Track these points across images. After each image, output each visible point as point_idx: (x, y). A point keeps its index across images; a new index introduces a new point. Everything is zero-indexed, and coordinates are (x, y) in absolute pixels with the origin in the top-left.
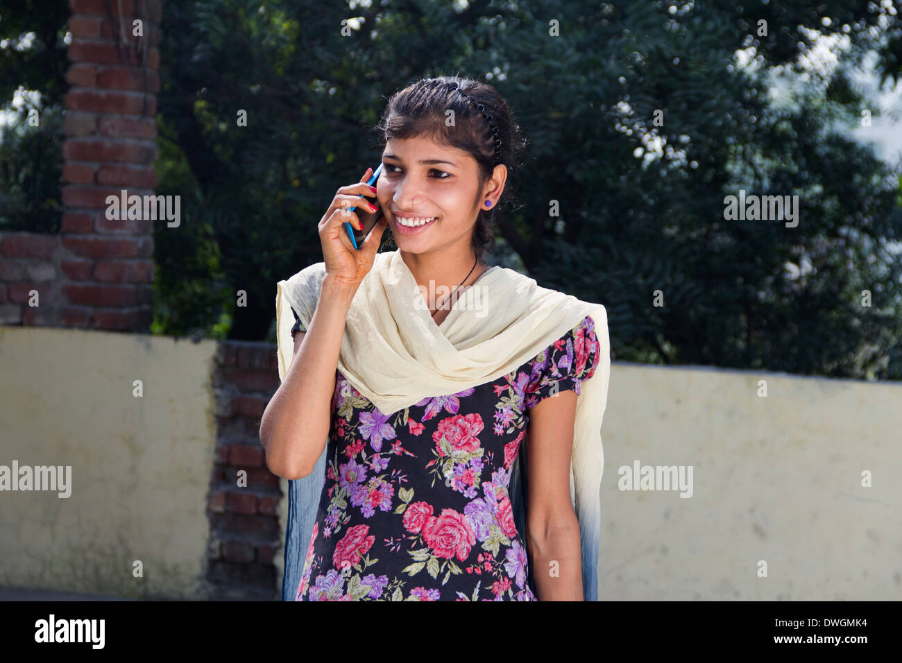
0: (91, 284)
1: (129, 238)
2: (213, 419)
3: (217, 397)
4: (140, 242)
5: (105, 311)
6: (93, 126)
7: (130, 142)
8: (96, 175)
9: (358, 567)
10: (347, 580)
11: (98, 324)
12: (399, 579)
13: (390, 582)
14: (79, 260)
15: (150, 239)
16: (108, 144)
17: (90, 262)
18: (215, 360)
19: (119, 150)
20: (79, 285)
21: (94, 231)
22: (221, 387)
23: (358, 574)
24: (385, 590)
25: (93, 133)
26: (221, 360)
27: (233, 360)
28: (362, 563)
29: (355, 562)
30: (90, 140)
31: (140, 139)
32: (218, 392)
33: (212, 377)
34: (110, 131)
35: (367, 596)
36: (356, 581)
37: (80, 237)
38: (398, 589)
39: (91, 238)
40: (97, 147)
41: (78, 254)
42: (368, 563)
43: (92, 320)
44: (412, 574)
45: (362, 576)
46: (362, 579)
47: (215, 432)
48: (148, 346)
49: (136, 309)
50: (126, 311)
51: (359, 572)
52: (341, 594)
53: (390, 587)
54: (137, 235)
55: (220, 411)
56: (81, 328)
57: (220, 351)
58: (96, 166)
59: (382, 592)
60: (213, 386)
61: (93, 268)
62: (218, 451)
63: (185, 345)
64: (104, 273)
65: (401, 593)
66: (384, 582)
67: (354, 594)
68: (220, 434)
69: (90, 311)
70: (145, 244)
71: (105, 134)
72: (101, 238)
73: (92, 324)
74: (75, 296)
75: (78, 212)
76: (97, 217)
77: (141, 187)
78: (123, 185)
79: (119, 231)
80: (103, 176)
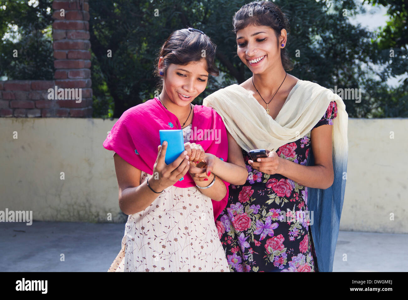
1: (82, 80)
4: (86, 81)
5: (75, 109)
6: (64, 36)
7: (80, 41)
8: (67, 55)
10: (245, 207)
11: (72, 115)
12: (264, 206)
13: (261, 207)
15: (90, 80)
16: (71, 42)
19: (76, 45)
21: (68, 78)
24: (259, 210)
25: (65, 38)
29: (247, 200)
30: (64, 41)
31: (84, 39)
34: (72, 37)
36: (248, 207)
37: (62, 81)
38: (264, 210)
39: (67, 80)
40: (67, 44)
41: (62, 87)
42: (252, 200)
44: (269, 204)
46: (250, 207)
48: (93, 123)
49: (86, 108)
50: (82, 109)
53: (261, 209)
54: (85, 78)
56: (65, 117)
58: (67, 52)
63: (108, 121)
66: (258, 207)
67: (248, 212)
69: (68, 110)
70: (88, 82)
71: (70, 38)
72: (71, 80)
73: (69, 115)
75: (61, 71)
76: (69, 72)
77: (85, 59)
78: (78, 59)
79: (77, 77)
80: (69, 56)
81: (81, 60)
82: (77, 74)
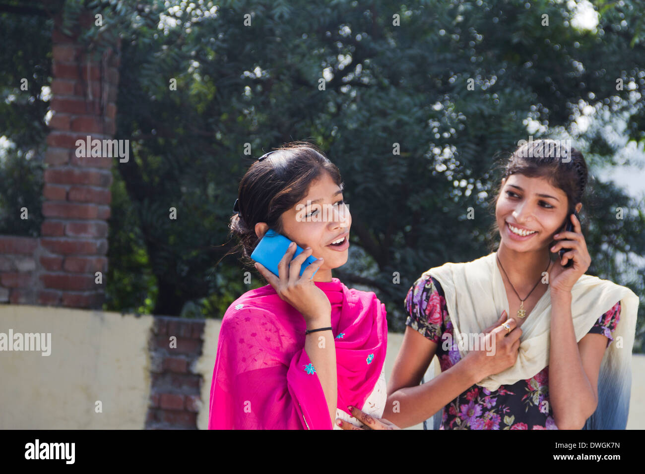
0: (61, 274)
1: (91, 241)
2: (148, 374)
3: (152, 358)
4: (98, 243)
5: (73, 293)
6: (66, 159)
7: (93, 170)
8: (68, 194)
11: (65, 303)
14: (53, 256)
15: (105, 241)
16: (77, 171)
17: (61, 257)
18: (152, 330)
19: (85, 176)
20: (53, 274)
21: (64, 235)
22: (156, 350)
25: (66, 164)
26: (156, 330)
27: (164, 330)
30: (64, 169)
31: (101, 168)
32: (153, 354)
33: (149, 343)
34: (78, 162)
37: (54, 239)
39: (62, 239)
40: (70, 174)
41: (53, 252)
43: (61, 300)
47: (150, 383)
48: (102, 320)
49: (93, 292)
50: (86, 294)
54: (96, 238)
55: (154, 368)
56: (53, 306)
57: (155, 324)
58: (67, 188)
60: (150, 350)
61: (63, 262)
62: (152, 398)
63: (130, 319)
64: (71, 265)
68: (154, 385)
69: (60, 293)
70: (102, 245)
71: (74, 164)
72: (70, 240)
73: (61, 303)
74: (49, 282)
75: (54, 221)
76: (68, 224)
77: (100, 203)
78: (87, 201)
79: (83, 235)
80: (73, 195)
81: (91, 206)
82: (83, 229)
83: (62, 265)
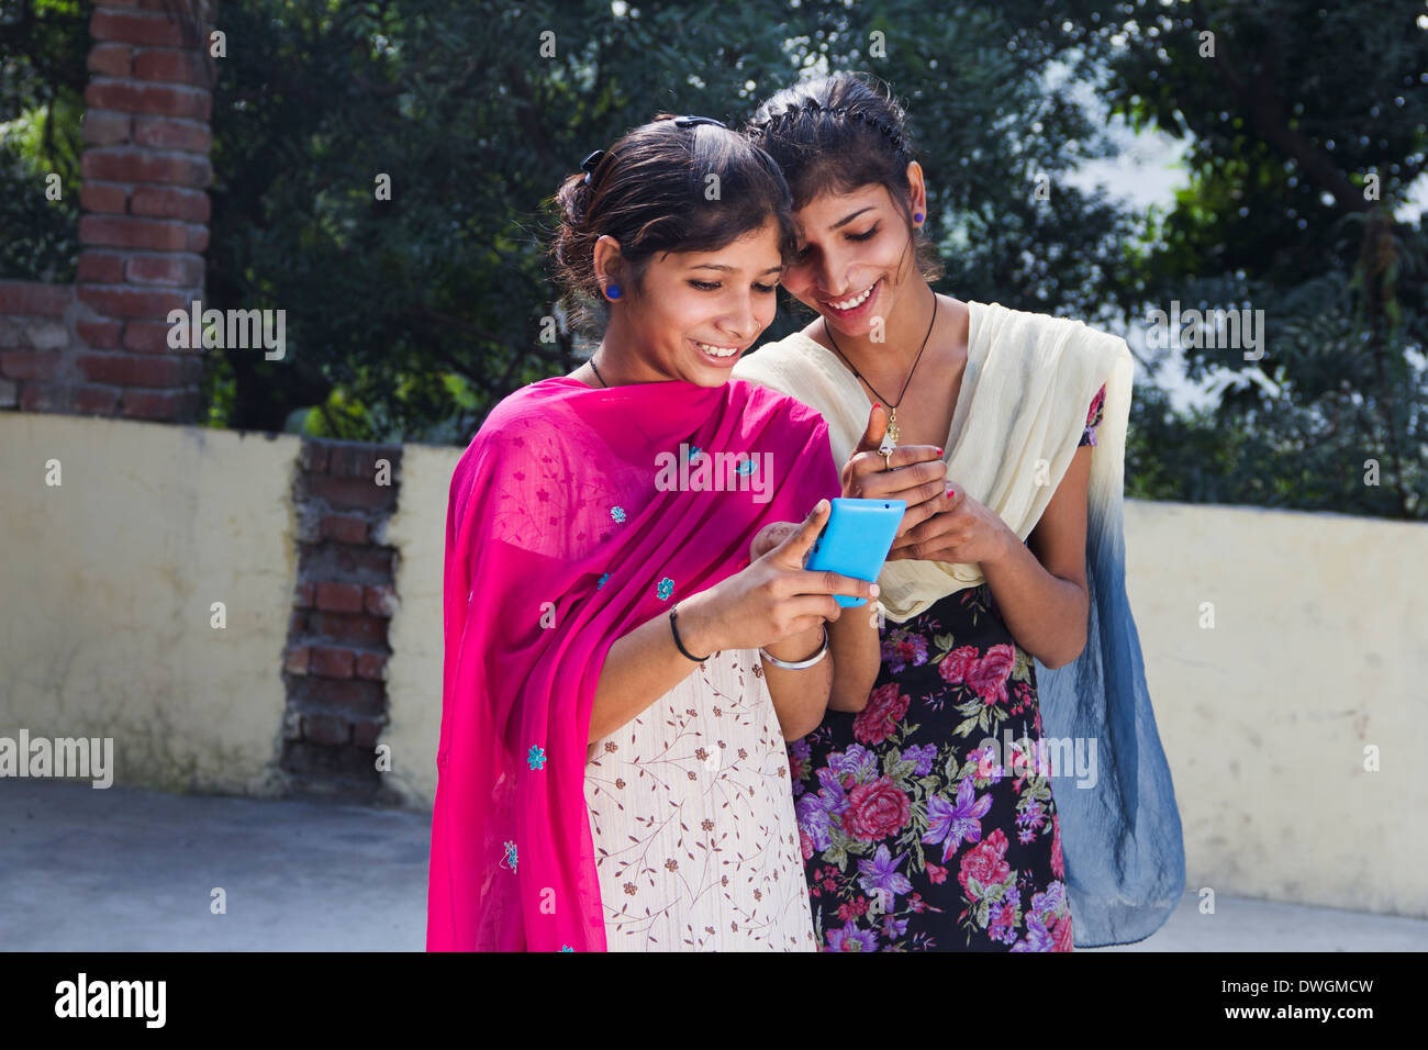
0: (120, 354)
1: (174, 292)
2: (294, 546)
3: (299, 515)
4: (189, 296)
5: (140, 392)
6: (124, 132)
7: (178, 156)
8: (129, 201)
9: (894, 739)
10: (881, 757)
11: (128, 411)
12: (950, 746)
13: (940, 750)
14: (103, 320)
15: (200, 294)
16: (146, 157)
17: (118, 323)
18: (299, 463)
19: (163, 167)
20: (102, 354)
21: (125, 280)
22: (306, 501)
23: (895, 749)
24: (935, 762)
25: (125, 142)
26: (307, 465)
27: (323, 464)
28: (898, 732)
29: (888, 732)
30: (120, 152)
31: (191, 152)
32: (302, 508)
33: (293, 488)
34: (151, 141)
35: (913, 774)
36: (895, 755)
37: (104, 288)
38: (952, 758)
39: (120, 289)
40: (132, 163)
41: (101, 312)
42: (908, 731)
43: (120, 405)
44: (965, 735)
45: (902, 749)
46: (903, 753)
47: (296, 564)
48: (202, 442)
49: (181, 391)
50: (169, 393)
51: (896, 744)
52: (875, 776)
53: (940, 758)
55: (304, 535)
56: (103, 415)
57: (304, 450)
58: (128, 189)
59: (931, 765)
60: (295, 500)
61: (123, 331)
62: (300, 590)
63: (256, 442)
64: (137, 338)
65: (955, 762)
66: (931, 752)
67: (893, 773)
68: (302, 568)
69: (117, 391)
71: (143, 144)
72: (136, 290)
73: (120, 411)
74: (94, 369)
75: (102, 253)
76: (130, 260)
77: (190, 221)
78: (168, 217)
79: (160, 281)
80: (139, 203)
81: (176, 224)
82: (160, 269)
83: (120, 340)
